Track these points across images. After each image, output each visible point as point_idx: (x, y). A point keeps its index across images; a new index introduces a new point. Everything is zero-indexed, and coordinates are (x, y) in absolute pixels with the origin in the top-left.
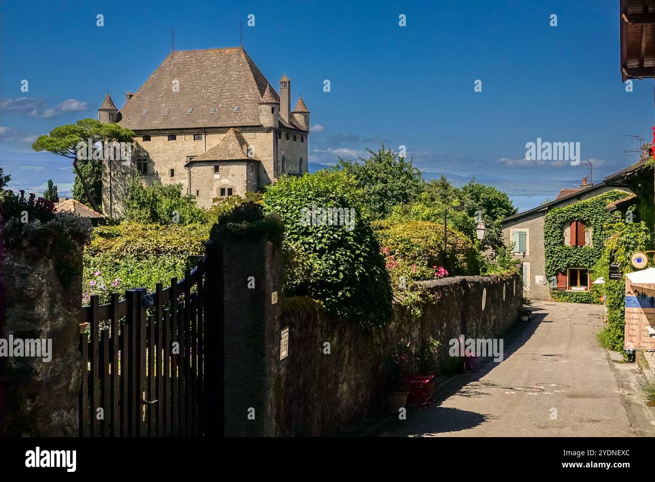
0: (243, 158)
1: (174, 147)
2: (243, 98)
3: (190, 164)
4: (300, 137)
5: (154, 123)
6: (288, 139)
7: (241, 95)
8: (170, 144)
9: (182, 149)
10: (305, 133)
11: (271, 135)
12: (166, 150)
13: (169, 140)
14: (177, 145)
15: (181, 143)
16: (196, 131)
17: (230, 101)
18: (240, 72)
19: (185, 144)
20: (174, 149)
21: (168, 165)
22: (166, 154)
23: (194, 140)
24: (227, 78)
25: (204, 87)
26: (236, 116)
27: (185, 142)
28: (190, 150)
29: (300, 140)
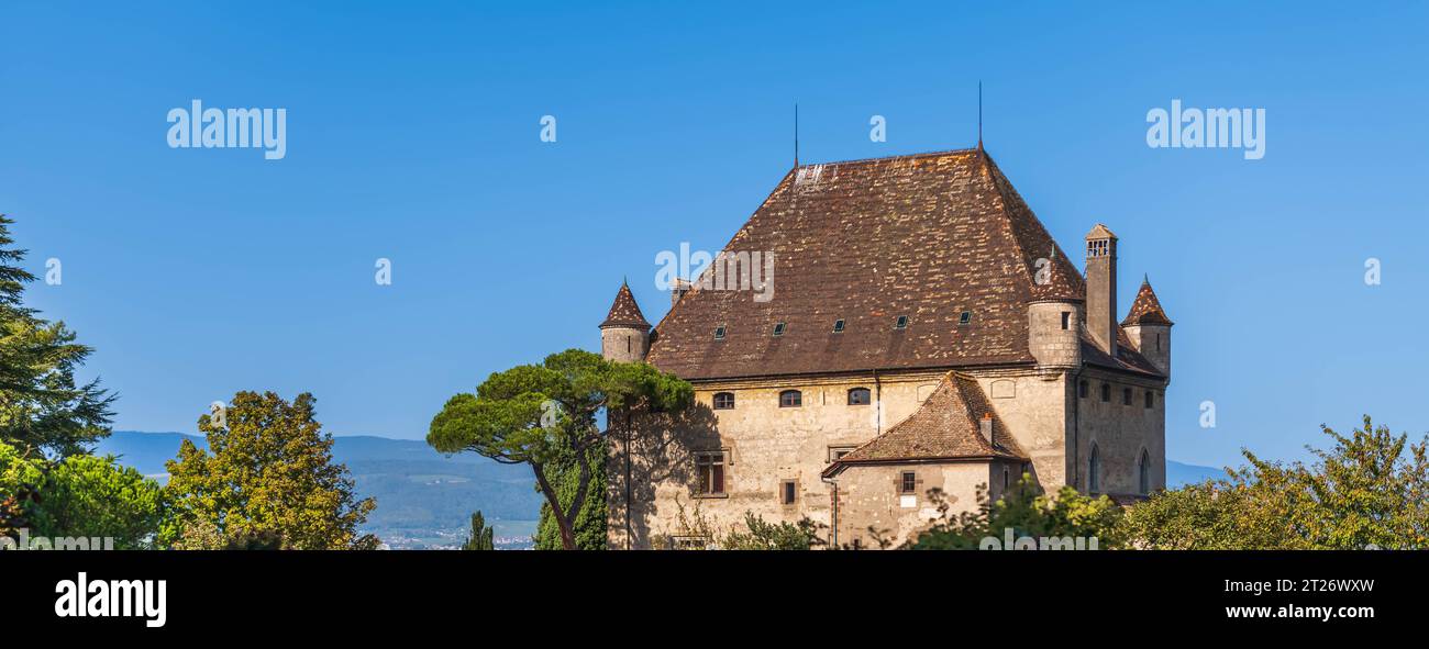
0: (981, 451)
1: (794, 423)
2: (985, 287)
3: (838, 466)
4: (1143, 394)
5: (744, 361)
6: (1106, 397)
7: (975, 280)
8: (785, 414)
9: (815, 428)
10: (1157, 383)
11: (1058, 390)
12: (774, 431)
13: (781, 406)
14: (805, 418)
15: (813, 413)
16: (855, 382)
17: (948, 297)
18: (975, 216)
19: (825, 416)
20: (795, 427)
21: (779, 472)
22: (773, 442)
23: (849, 404)
24: (939, 235)
25: (877, 259)
26: (963, 338)
27: (824, 410)
28: (837, 430)
29: (1143, 402)
